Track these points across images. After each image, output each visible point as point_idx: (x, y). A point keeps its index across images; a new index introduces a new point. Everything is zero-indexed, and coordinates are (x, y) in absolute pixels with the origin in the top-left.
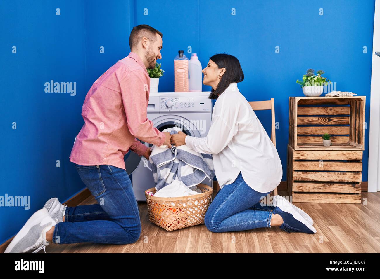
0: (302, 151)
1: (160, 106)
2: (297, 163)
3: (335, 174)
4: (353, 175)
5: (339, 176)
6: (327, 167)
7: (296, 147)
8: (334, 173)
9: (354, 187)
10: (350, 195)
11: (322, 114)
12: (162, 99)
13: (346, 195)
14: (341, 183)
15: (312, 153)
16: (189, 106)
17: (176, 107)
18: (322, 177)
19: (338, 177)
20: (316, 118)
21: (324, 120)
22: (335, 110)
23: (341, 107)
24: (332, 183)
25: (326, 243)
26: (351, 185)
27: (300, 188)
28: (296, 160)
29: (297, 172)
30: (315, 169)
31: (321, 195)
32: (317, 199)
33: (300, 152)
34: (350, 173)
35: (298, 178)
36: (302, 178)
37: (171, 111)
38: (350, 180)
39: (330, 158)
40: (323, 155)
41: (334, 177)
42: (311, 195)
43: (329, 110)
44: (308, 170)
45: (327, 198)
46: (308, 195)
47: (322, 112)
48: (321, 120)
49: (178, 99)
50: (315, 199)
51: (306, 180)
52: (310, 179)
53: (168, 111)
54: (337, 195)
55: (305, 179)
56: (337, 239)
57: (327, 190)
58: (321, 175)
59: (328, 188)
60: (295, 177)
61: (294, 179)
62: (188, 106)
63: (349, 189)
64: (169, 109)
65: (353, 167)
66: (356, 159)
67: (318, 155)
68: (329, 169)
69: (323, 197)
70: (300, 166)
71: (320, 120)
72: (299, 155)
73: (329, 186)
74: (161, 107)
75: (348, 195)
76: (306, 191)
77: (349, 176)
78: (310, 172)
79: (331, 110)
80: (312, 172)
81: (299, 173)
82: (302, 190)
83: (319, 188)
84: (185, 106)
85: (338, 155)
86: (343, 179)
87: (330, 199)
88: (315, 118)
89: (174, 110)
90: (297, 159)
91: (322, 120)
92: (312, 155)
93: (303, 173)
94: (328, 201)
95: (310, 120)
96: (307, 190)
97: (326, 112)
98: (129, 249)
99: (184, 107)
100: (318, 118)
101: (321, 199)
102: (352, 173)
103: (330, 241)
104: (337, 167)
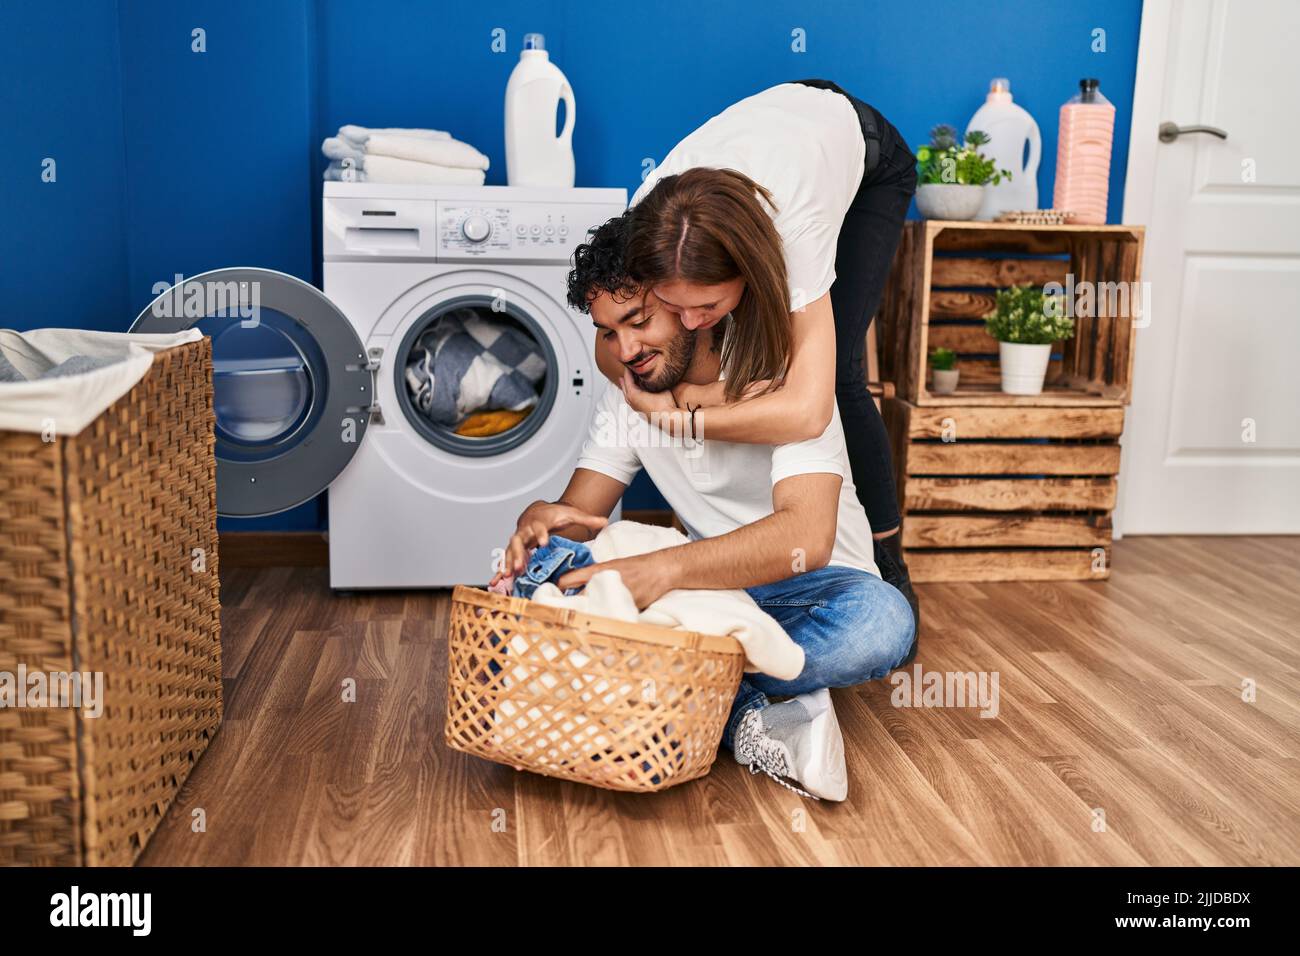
0: (940, 410)
1: (440, 239)
2: (922, 449)
3: (1037, 484)
4: (1090, 488)
5: (1051, 490)
6: (1013, 463)
7: (923, 395)
8: (1032, 482)
9: (1091, 525)
10: (1078, 554)
11: (983, 281)
12: (447, 210)
13: (1064, 555)
14: (1056, 513)
15: (972, 416)
16: (549, 241)
17: (500, 241)
18: (998, 496)
19: (1048, 494)
20: (963, 298)
21: (986, 304)
22: (1023, 272)
23: (1042, 263)
24: (1025, 514)
25: (1050, 709)
26: (1082, 521)
27: (929, 535)
28: (917, 441)
29: (917, 481)
30: (975, 471)
31: (992, 556)
32: (979, 568)
33: (931, 411)
34: (1081, 482)
35: (920, 502)
36: (935, 501)
37: (481, 256)
38: (1081, 503)
39: (1026, 432)
40: (1005, 421)
41: (1035, 496)
42: (960, 556)
43: (1004, 272)
44: (957, 471)
45: (1010, 566)
46: (950, 558)
47: (983, 277)
48: (980, 302)
49: (506, 213)
50: (970, 569)
51: (946, 507)
52: (960, 504)
53: (471, 256)
54: (1041, 556)
55: (945, 502)
56: (1077, 694)
57: (1012, 538)
58: (995, 488)
59: (1014, 531)
60: (912, 497)
61: (909, 504)
62: (543, 238)
63: (1075, 534)
64: (475, 248)
65: (1091, 461)
66: (1105, 433)
67: (988, 422)
68: (1022, 470)
69: (997, 561)
70: (931, 460)
71: (976, 302)
72: (929, 423)
73: (1017, 525)
74: (444, 240)
75: (1072, 554)
76: (945, 544)
77: (1077, 490)
78: (961, 481)
79: (1011, 269)
80: (967, 481)
81: (926, 483)
82: (931, 540)
83: (988, 532)
84: (535, 240)
85: (1050, 421)
86: (1061, 501)
87: (1020, 569)
88: (960, 296)
89: (491, 252)
90: (920, 434)
91: (983, 303)
92: (971, 423)
93: (937, 485)
94: (1010, 574)
95: (945, 303)
96: (946, 539)
97: (995, 276)
98: (388, 766)
99: (529, 241)
100: (971, 298)
101: (989, 567)
102: (1089, 481)
103: (1059, 699)
104: (1045, 461)
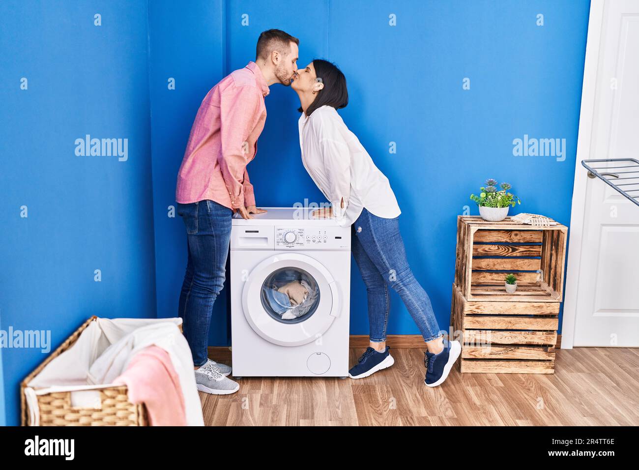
0: (478, 303)
1: (276, 241)
2: (470, 318)
3: (521, 334)
4: (545, 335)
5: (527, 336)
6: (510, 325)
7: (469, 296)
8: (519, 332)
9: (546, 351)
10: (540, 363)
11: (504, 240)
12: (279, 230)
13: (534, 363)
14: (529, 345)
15: (492, 305)
16: (320, 242)
17: (300, 242)
18: (504, 338)
19: (526, 338)
20: (495, 247)
21: (505, 250)
22: (522, 236)
23: (530, 232)
24: (517, 346)
26: (541, 349)
27: (473, 353)
28: (468, 315)
30: (493, 328)
31: (501, 363)
32: (496, 368)
33: (474, 303)
34: (541, 333)
37: (292, 248)
38: (541, 342)
39: (516, 312)
40: (507, 308)
41: (520, 338)
42: (487, 362)
43: (513, 236)
44: (486, 327)
45: (509, 367)
46: (483, 363)
47: (504, 238)
50: (492, 368)
53: (288, 248)
54: (523, 363)
57: (510, 355)
58: (502, 335)
59: (511, 352)
62: (317, 240)
63: (538, 354)
64: (289, 245)
65: (545, 324)
66: (551, 313)
67: (499, 308)
68: (514, 328)
69: (503, 365)
70: (474, 323)
71: (501, 249)
72: (473, 308)
73: (512, 350)
74: (278, 242)
75: (537, 363)
76: (481, 357)
77: (539, 336)
79: (516, 235)
82: (475, 356)
83: (499, 353)
84: (314, 241)
85: (526, 308)
86: (532, 341)
87: (513, 368)
88: (493, 246)
89: (297, 247)
90: (470, 313)
92: (492, 308)
94: (510, 371)
95: (487, 249)
96: (481, 355)
97: (509, 238)
99: (311, 242)
100: (498, 247)
101: (500, 367)
102: (544, 333)
104: (525, 324)
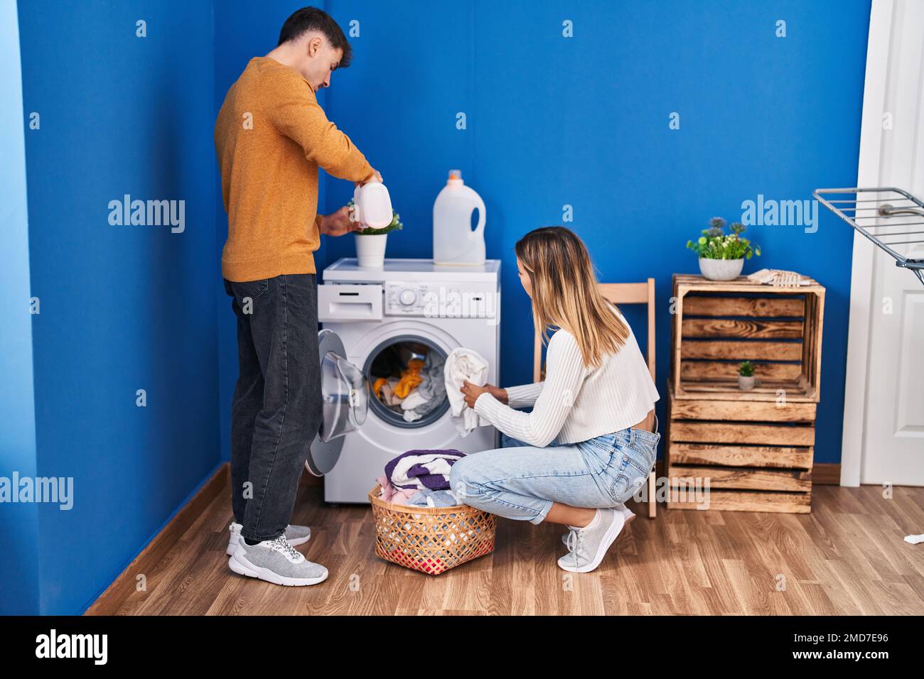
0: (691, 402)
1: (387, 303)
2: (679, 425)
3: (758, 450)
4: (795, 454)
5: (767, 454)
6: (741, 436)
7: (679, 392)
8: (755, 448)
9: (797, 477)
10: (788, 496)
11: (744, 313)
12: (391, 286)
13: (779, 496)
14: (771, 469)
15: (712, 406)
17: (422, 304)
18: (731, 457)
19: (765, 457)
20: (731, 324)
21: (747, 328)
22: (771, 307)
23: (786, 301)
24: (752, 469)
25: (704, 591)
26: (790, 475)
28: (677, 421)
29: (678, 445)
30: (716, 440)
31: (728, 494)
32: (720, 502)
33: (685, 403)
34: (789, 450)
35: (680, 458)
36: (689, 458)
37: (410, 313)
38: (789, 464)
39: (749, 417)
40: (735, 409)
41: (757, 457)
43: (758, 306)
44: (703, 440)
45: (741, 502)
47: (744, 310)
48: (742, 327)
49: (425, 289)
51: (697, 462)
52: (706, 461)
53: (404, 313)
54: (762, 496)
55: (696, 459)
56: (729, 584)
57: (742, 483)
58: (729, 452)
59: (742, 479)
60: (674, 456)
61: (672, 459)
63: (786, 483)
64: (406, 309)
65: (795, 437)
66: (803, 419)
67: (723, 410)
68: (747, 441)
69: (732, 498)
70: (686, 433)
71: (740, 326)
72: (684, 410)
73: (744, 475)
74: (389, 304)
75: (784, 496)
77: (786, 455)
78: (706, 446)
79: (763, 305)
80: (711, 446)
81: (683, 447)
83: (725, 479)
85: (765, 410)
86: (774, 461)
87: (747, 503)
88: (728, 322)
89: (416, 311)
90: (679, 417)
91: (744, 327)
92: (712, 410)
93: (690, 448)
94: (742, 507)
95: (718, 326)
97: (752, 309)
100: (735, 323)
101: (727, 502)
102: (794, 449)
103: (715, 586)
104: (762, 436)
